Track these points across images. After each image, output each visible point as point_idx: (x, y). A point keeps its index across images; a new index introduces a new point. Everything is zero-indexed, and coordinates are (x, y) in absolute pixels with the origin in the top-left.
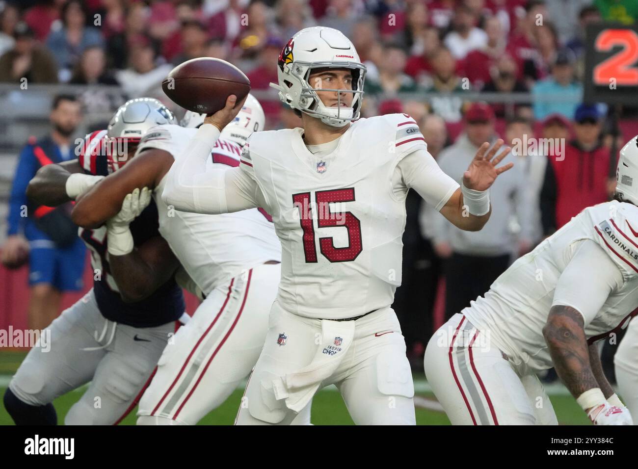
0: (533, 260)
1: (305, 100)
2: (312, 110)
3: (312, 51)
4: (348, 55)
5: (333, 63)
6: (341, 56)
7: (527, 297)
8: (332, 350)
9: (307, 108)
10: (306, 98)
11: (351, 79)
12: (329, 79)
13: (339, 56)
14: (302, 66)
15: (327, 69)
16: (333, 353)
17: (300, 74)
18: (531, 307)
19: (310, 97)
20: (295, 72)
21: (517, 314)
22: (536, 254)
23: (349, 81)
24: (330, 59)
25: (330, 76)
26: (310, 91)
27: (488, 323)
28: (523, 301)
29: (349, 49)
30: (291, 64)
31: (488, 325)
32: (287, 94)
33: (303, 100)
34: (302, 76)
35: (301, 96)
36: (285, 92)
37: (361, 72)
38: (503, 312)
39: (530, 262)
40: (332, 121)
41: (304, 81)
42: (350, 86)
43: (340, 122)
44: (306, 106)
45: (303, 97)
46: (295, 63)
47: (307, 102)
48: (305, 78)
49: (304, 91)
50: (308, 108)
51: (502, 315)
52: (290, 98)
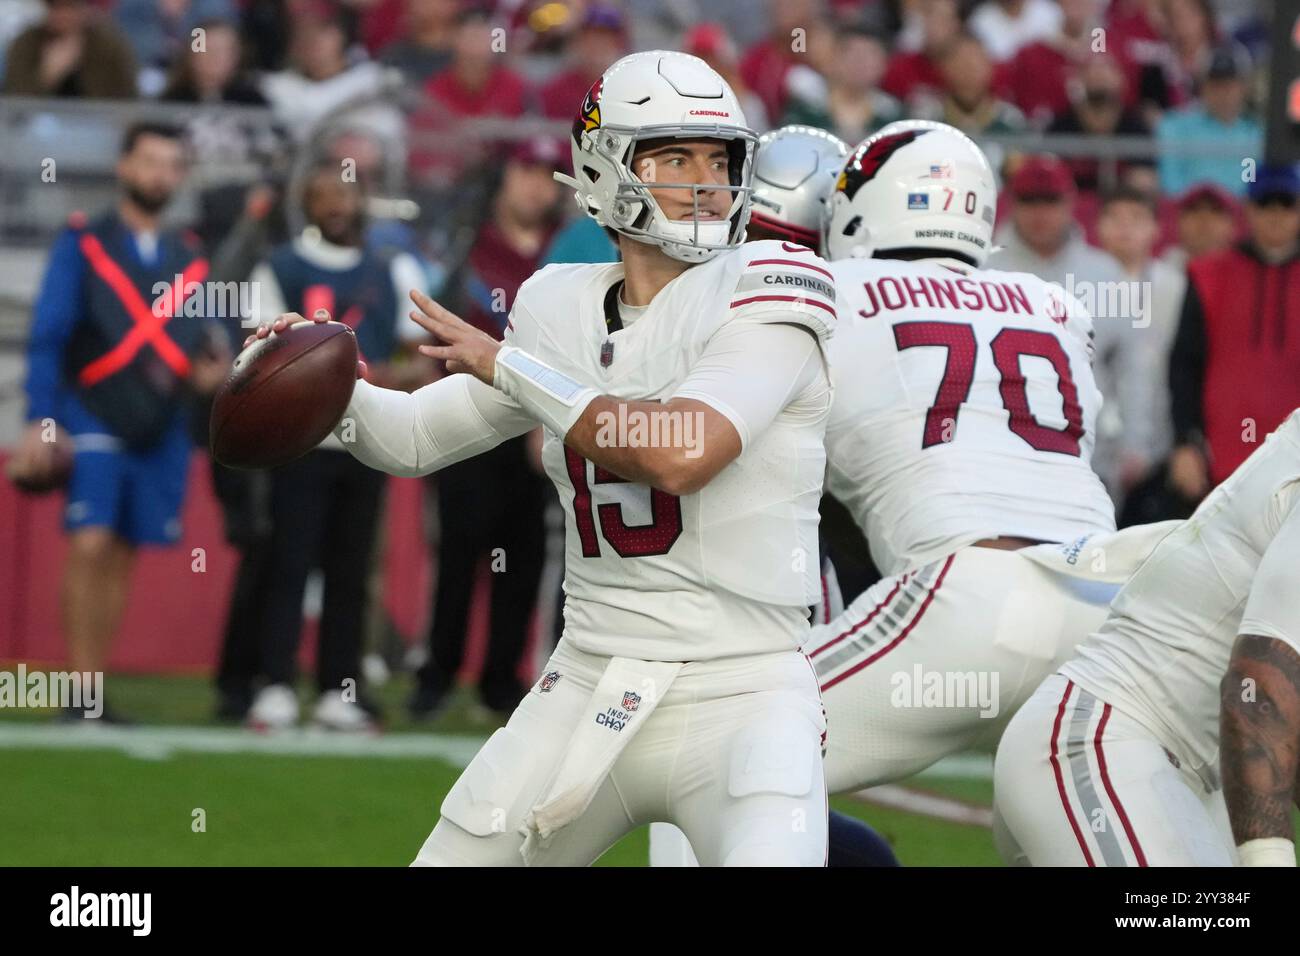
0: (1197, 536)
1: (626, 207)
2: (640, 228)
3: (640, 103)
4: (717, 111)
5: (683, 127)
6: (702, 113)
7: (1195, 619)
8: (616, 719)
9: (629, 224)
10: (628, 203)
11: (726, 161)
12: (676, 161)
13: (697, 113)
14: (620, 136)
15: (671, 140)
16: (617, 725)
17: (615, 153)
18: (1209, 637)
19: (635, 200)
20: (605, 147)
21: (1179, 656)
22: (1200, 523)
23: (720, 165)
24: (677, 121)
25: (679, 156)
26: (636, 189)
27: (1123, 684)
28: (1188, 627)
29: (721, 97)
30: (597, 132)
31: (1123, 687)
32: (590, 196)
33: (621, 209)
34: (618, 158)
35: (618, 198)
36: (586, 192)
37: (750, 146)
38: (1147, 656)
39: (1192, 542)
40: (683, 250)
41: (623, 167)
42: (725, 176)
43: (700, 253)
44: (627, 220)
45: (622, 202)
46: (605, 128)
47: (630, 213)
48: (624, 162)
49: (623, 188)
50: (634, 225)
51: (1146, 663)
52: (594, 205)
